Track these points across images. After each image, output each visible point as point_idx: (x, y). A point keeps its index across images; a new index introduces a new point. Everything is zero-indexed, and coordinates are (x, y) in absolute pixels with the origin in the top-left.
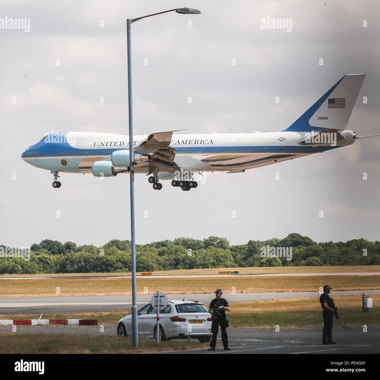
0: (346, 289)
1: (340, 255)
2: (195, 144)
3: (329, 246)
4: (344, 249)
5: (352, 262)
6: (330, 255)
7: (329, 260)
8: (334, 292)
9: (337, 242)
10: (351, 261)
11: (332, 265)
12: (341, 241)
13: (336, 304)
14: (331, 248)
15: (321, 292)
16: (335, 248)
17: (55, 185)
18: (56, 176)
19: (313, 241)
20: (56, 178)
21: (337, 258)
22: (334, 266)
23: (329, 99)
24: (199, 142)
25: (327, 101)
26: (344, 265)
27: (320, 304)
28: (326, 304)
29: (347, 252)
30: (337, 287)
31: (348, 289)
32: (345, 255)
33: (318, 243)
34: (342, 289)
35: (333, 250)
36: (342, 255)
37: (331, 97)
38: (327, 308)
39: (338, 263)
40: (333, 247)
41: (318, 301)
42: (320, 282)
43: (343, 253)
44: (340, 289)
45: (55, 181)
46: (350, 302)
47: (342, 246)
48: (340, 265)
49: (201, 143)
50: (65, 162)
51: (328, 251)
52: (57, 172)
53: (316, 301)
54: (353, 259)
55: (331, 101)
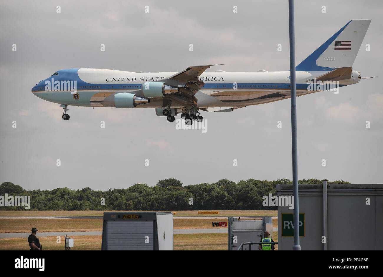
0: (50, 230)
1: (47, 201)
2: (206, 80)
3: (37, 193)
4: (50, 196)
5: (56, 208)
6: (38, 201)
7: (37, 206)
8: (40, 233)
9: (44, 190)
10: (56, 206)
11: (39, 210)
12: (47, 190)
13: (42, 244)
14: (39, 195)
15: (29, 233)
16: (42, 195)
17: (65, 117)
18: (66, 109)
19: (24, 189)
20: (66, 111)
21: (44, 204)
22: (40, 210)
23: (335, 42)
24: (210, 79)
25: (333, 43)
26: (49, 210)
27: (28, 243)
28: (34, 244)
29: (52, 199)
30: (43, 228)
31: (52, 231)
32: (50, 201)
33: (28, 191)
34: (48, 230)
35: (40, 197)
36: (48, 202)
37: (337, 39)
38: (34, 247)
39: (45, 208)
40: (40, 194)
41: (26, 241)
42: (29, 224)
43: (49, 200)
44: (45, 230)
45: (64, 114)
46: (54, 242)
47: (48, 194)
48: (46, 210)
49: (212, 80)
50: (78, 96)
51: (37, 198)
52: (66, 106)
53: (25, 241)
54: (57, 205)
55: (338, 44)
